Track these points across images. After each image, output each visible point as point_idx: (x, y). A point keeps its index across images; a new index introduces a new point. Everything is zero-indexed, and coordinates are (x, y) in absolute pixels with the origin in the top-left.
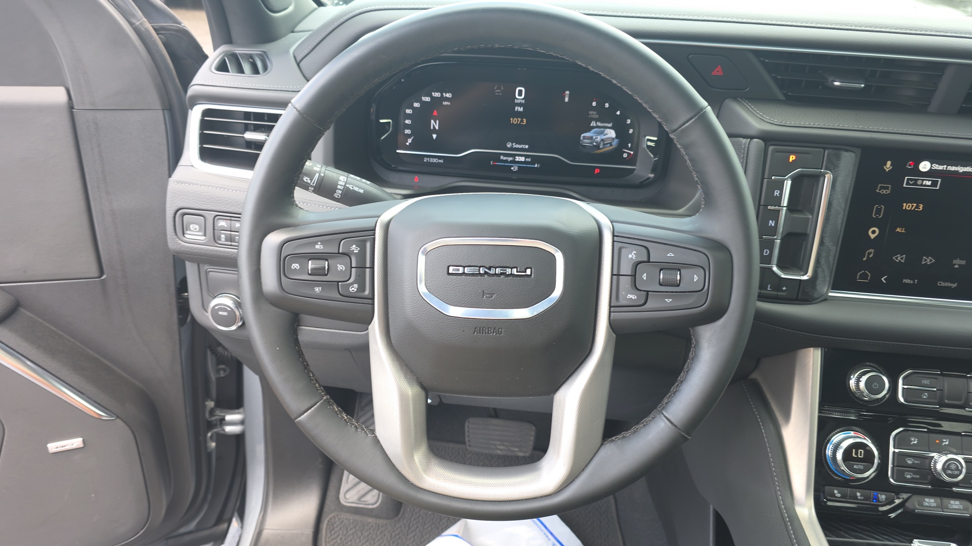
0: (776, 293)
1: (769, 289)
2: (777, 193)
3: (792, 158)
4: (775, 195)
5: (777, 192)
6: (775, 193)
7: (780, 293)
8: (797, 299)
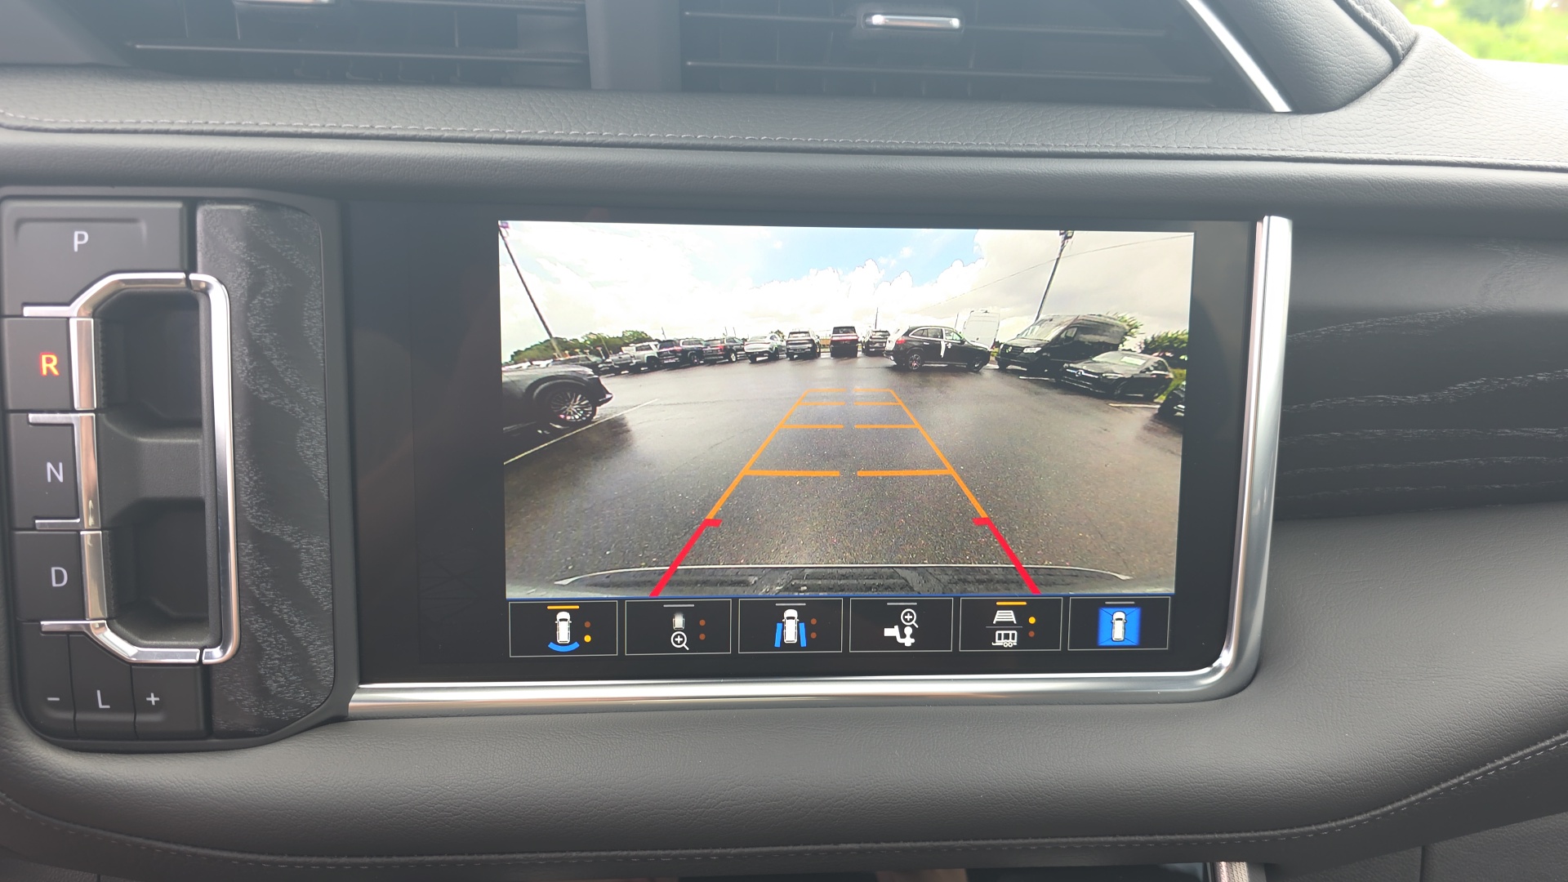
0: (129, 718)
1: (101, 706)
2: (49, 364)
3: (79, 238)
4: (45, 372)
5: (49, 361)
6: (45, 365)
7: (142, 718)
8: (210, 731)
